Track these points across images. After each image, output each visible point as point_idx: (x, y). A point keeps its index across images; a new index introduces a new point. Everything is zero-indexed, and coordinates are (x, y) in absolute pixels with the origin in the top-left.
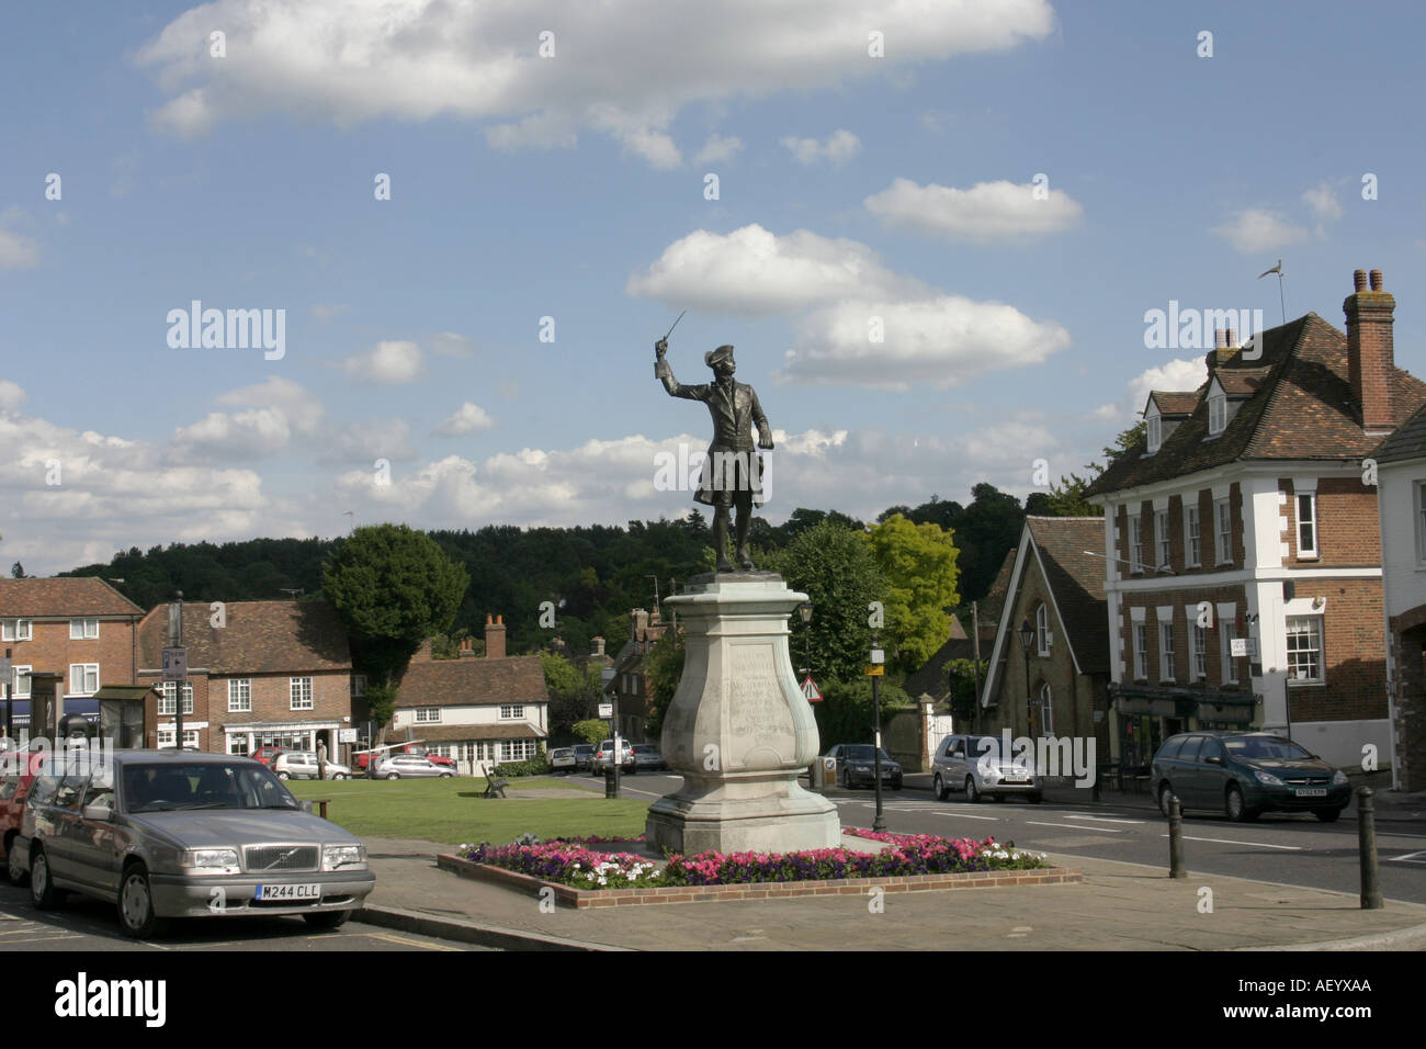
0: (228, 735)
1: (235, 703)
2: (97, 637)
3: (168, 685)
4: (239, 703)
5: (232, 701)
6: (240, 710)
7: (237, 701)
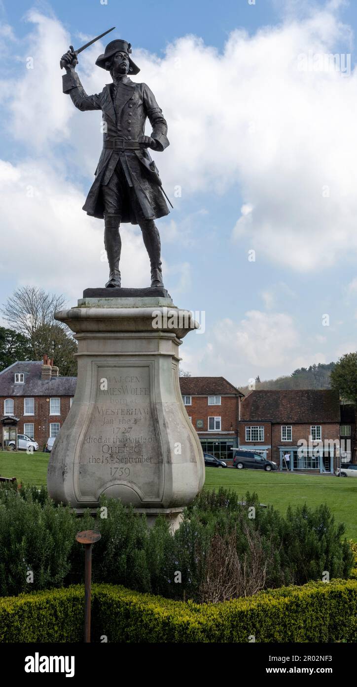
0: (281, 452)
1: (284, 437)
2: (220, 404)
3: (252, 428)
4: (286, 437)
5: (283, 436)
6: (287, 441)
7: (285, 436)
